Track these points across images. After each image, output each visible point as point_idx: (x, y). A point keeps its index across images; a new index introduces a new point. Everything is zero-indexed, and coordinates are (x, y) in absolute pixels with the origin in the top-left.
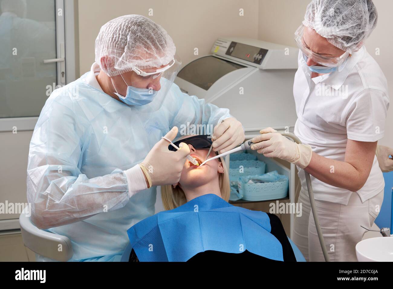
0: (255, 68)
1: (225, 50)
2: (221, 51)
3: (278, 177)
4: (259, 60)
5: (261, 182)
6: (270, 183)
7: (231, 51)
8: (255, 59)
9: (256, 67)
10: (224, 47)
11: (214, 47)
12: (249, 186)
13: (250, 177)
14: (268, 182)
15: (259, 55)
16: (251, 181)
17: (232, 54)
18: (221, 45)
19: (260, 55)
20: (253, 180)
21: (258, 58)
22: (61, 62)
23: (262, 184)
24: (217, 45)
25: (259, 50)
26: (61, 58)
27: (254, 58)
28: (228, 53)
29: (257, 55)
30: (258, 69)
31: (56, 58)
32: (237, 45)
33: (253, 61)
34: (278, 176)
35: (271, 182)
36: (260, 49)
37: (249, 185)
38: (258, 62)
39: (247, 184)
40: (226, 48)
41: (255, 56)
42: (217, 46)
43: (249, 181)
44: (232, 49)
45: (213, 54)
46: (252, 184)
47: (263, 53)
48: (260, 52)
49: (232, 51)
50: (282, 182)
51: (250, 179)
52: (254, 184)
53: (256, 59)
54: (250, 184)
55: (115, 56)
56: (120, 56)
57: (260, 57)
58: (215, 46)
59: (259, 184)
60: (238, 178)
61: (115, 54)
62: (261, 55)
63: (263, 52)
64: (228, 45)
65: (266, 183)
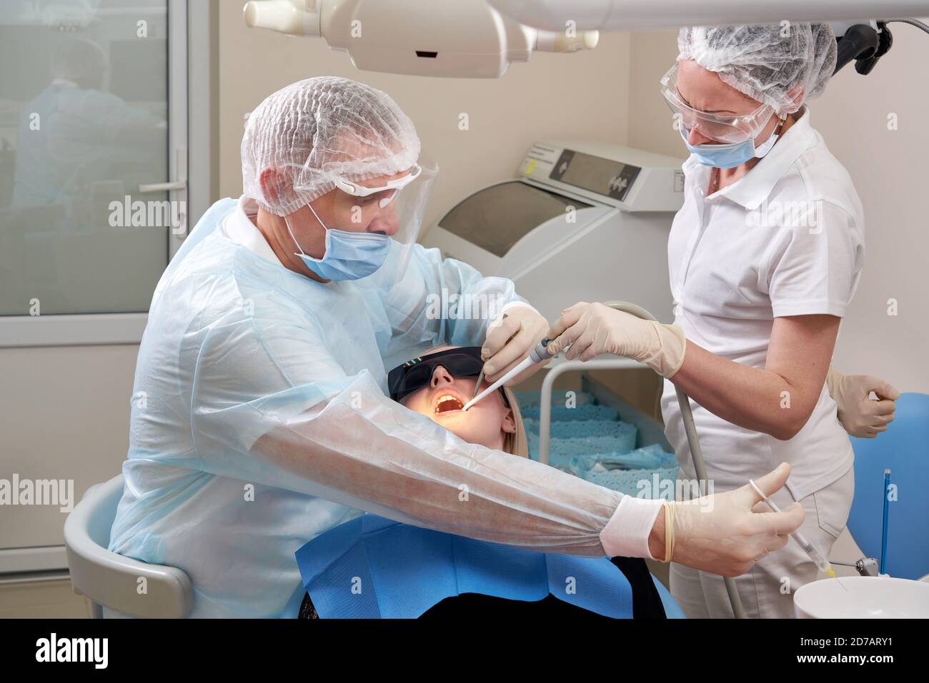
0: (611, 208)
1: (550, 168)
2: (540, 170)
3: (662, 459)
4: (619, 190)
5: (623, 469)
6: (643, 470)
7: (561, 171)
8: (612, 188)
9: (614, 207)
10: (546, 162)
11: (526, 162)
12: (594, 476)
13: (598, 457)
14: (638, 468)
15: (620, 179)
16: (598, 465)
17: (563, 179)
18: (540, 157)
19: (622, 180)
20: (605, 464)
21: (618, 187)
22: (178, 190)
23: (625, 471)
24: (533, 158)
25: (621, 168)
26: (178, 180)
27: (609, 187)
28: (556, 175)
29: (617, 178)
30: (617, 211)
31: (168, 181)
32: (575, 156)
33: (608, 192)
34: (662, 456)
35: (646, 468)
36: (623, 166)
37: (595, 474)
38: (618, 194)
39: (589, 472)
40: (551, 163)
41: (612, 182)
42: (532, 160)
43: (594, 465)
44: (564, 166)
45: (522, 177)
46: (601, 472)
47: (629, 175)
48: (624, 174)
49: (564, 171)
50: (671, 469)
51: (597, 461)
52: (606, 472)
53: (614, 189)
54: (598, 472)
55: (293, 165)
56: (303, 162)
57: (623, 184)
58: (528, 159)
59: (618, 472)
60: (572, 460)
61: (292, 158)
62: (625, 181)
63: (630, 173)
64: (555, 157)
65: (633, 472)
